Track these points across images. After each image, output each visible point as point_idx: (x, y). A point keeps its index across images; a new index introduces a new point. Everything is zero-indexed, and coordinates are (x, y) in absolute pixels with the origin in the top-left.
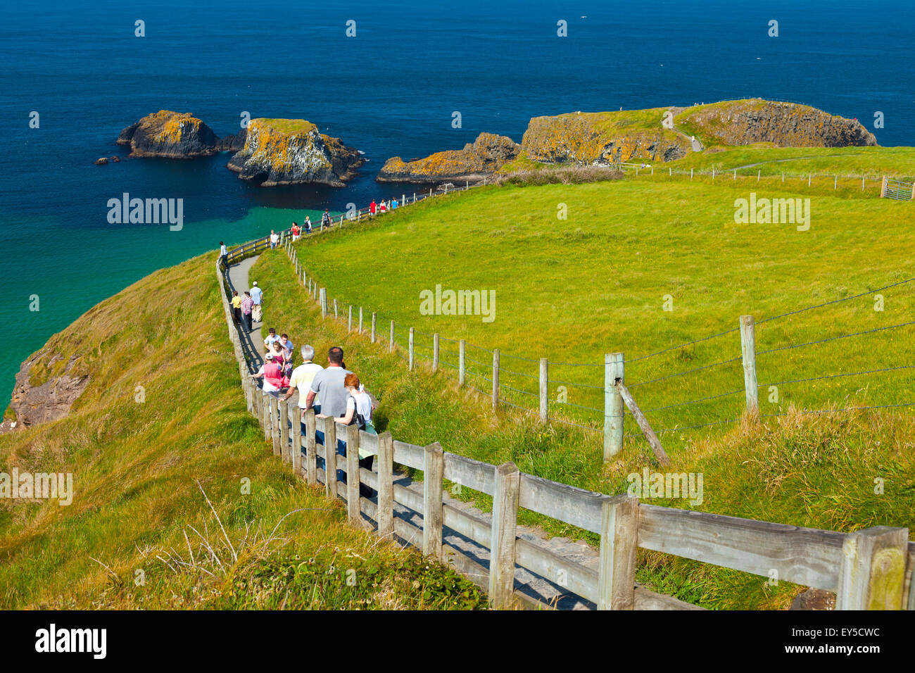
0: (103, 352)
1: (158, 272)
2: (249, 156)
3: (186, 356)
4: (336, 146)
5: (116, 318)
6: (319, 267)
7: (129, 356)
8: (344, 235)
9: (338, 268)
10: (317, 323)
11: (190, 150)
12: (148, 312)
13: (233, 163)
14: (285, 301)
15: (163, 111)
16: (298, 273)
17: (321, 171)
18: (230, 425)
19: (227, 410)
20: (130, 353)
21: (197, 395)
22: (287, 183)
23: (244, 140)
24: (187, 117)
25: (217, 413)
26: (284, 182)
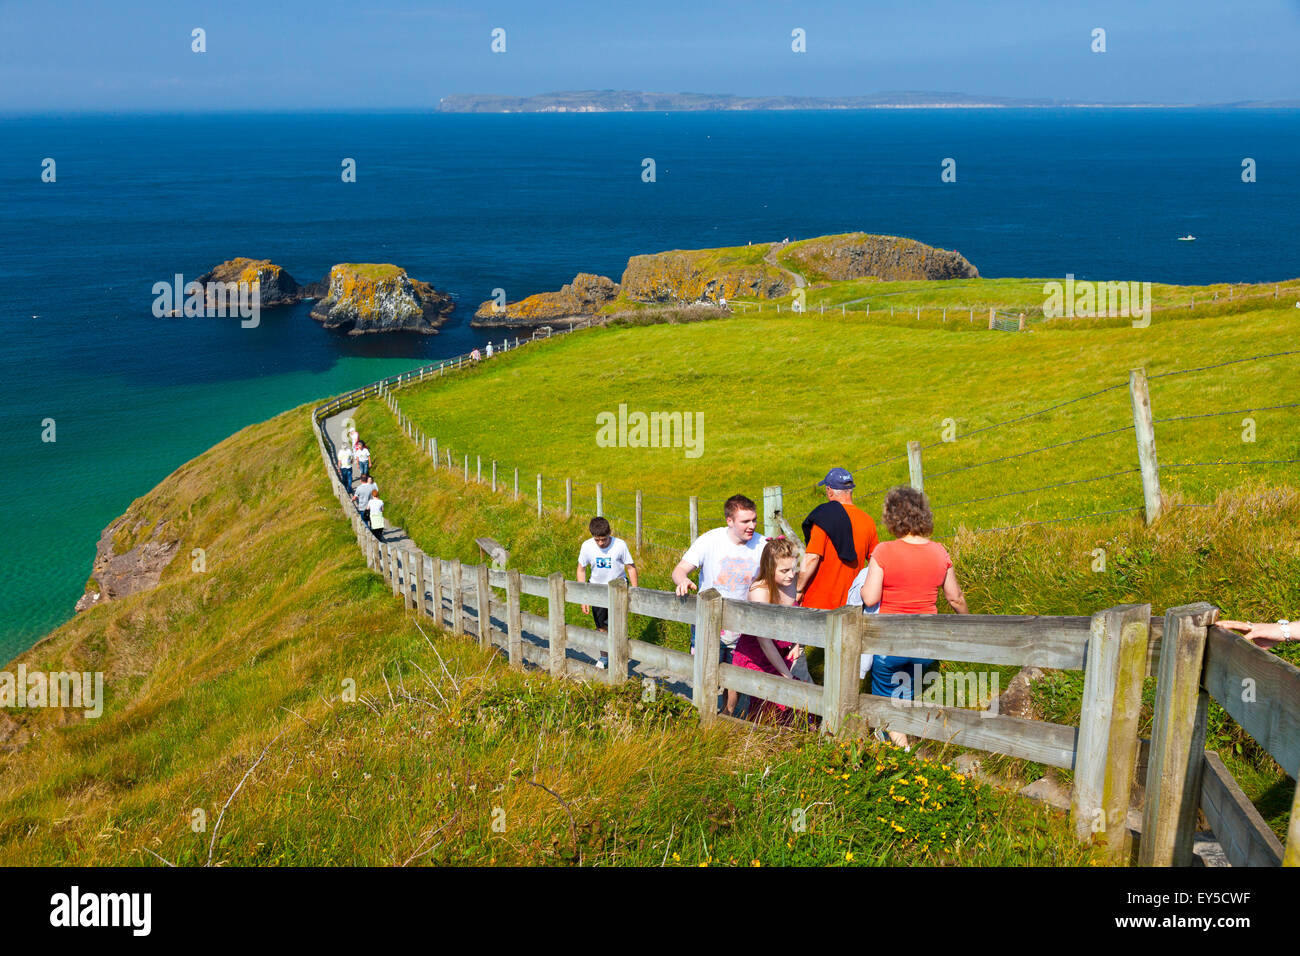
0: (194, 515)
1: (246, 429)
2: (333, 304)
3: (289, 514)
4: (426, 291)
5: (206, 478)
6: (423, 417)
7: (222, 518)
8: (446, 383)
9: (442, 417)
10: (429, 474)
11: (269, 299)
12: (241, 471)
13: (317, 311)
14: (390, 454)
15: (239, 259)
16: (402, 424)
17: (411, 318)
18: (354, 582)
19: (346, 568)
20: (223, 515)
21: (310, 554)
22: (375, 331)
23: (328, 287)
24: (265, 264)
25: (336, 571)
26: (372, 330)
